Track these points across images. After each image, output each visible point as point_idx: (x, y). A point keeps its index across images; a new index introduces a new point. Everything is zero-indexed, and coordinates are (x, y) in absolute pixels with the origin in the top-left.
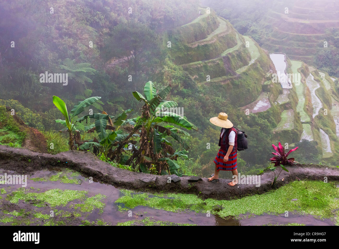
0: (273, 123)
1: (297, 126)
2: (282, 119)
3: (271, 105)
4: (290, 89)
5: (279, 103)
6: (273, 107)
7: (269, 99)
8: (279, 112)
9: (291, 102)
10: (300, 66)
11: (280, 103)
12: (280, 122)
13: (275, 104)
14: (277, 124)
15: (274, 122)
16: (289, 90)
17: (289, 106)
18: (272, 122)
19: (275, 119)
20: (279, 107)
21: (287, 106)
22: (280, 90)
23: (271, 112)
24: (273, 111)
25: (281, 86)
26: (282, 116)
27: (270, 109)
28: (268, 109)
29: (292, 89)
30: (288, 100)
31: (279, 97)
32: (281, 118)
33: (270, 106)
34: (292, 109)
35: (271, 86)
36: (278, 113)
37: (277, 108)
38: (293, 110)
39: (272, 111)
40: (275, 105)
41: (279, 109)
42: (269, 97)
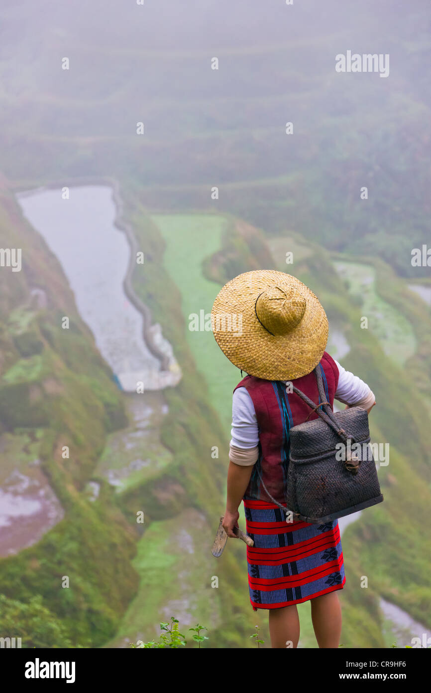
0: (90, 611)
1: (236, 610)
2: (144, 582)
3: (65, 502)
4: (168, 388)
5: (113, 488)
6: (79, 515)
7: (46, 472)
8: (117, 539)
9: (181, 469)
10: (214, 245)
11: (121, 485)
12: (136, 601)
13: (92, 495)
14: (114, 618)
15: (99, 605)
16: (162, 395)
17: (177, 496)
18: (84, 606)
19: (100, 585)
20: (115, 513)
21: (164, 496)
22: (107, 405)
23: (66, 549)
24: (82, 543)
25: (114, 379)
26: (140, 564)
27: (60, 529)
28: (44, 530)
29: (178, 388)
30: (163, 461)
31: (108, 451)
32: (135, 578)
33: (55, 513)
34: (197, 507)
35: (50, 387)
36: (113, 546)
37: (102, 517)
38: (202, 518)
39: (72, 538)
40: (90, 504)
41: (121, 523)
42: (43, 457)
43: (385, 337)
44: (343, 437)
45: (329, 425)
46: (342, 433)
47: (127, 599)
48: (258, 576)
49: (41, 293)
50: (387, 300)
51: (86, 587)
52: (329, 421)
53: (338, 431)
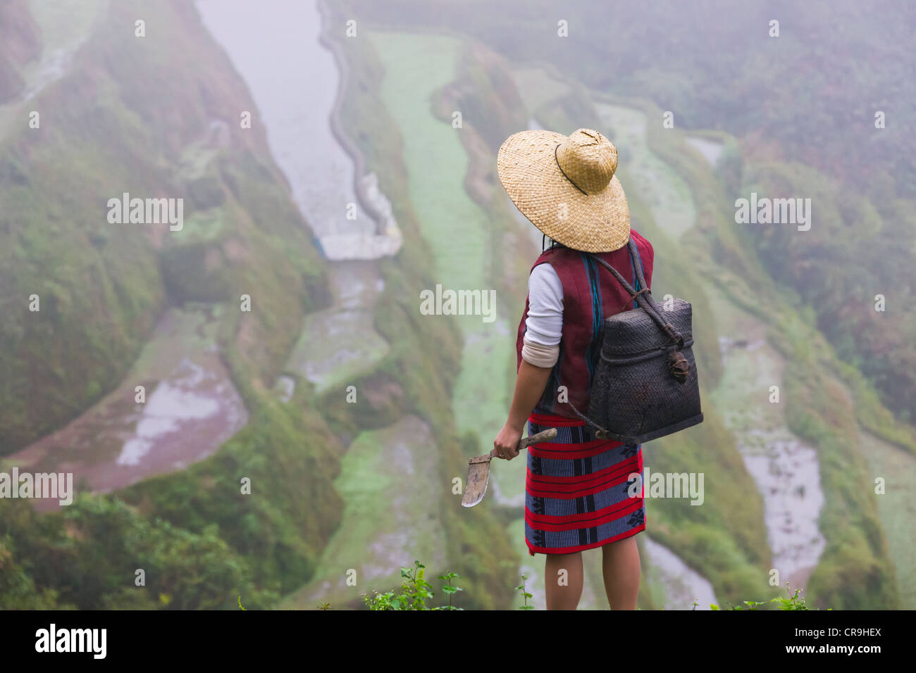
0: (280, 547)
1: (467, 549)
2: (350, 509)
3: (249, 403)
4: (385, 258)
5: (311, 386)
6: (267, 419)
7: (225, 362)
8: (315, 453)
9: (400, 363)
10: (445, 74)
11: (323, 381)
12: (339, 535)
13: (283, 393)
14: (311, 555)
15: (292, 538)
16: (378, 266)
17: (394, 398)
18: (272, 539)
19: (292, 512)
20: (313, 418)
21: (378, 399)
22: (306, 277)
23: (250, 464)
24: (272, 457)
25: (315, 243)
26: (345, 486)
27: (243, 438)
28: (223, 438)
29: (397, 259)
30: (376, 353)
31: (306, 337)
32: (338, 504)
33: (237, 417)
34: (418, 414)
35: (233, 250)
36: (311, 462)
37: (297, 423)
38: (425, 427)
39: (258, 450)
40: (282, 406)
41: (320, 432)
42: (222, 343)
43: (657, 203)
44: (671, 333)
45: (652, 317)
46: (670, 328)
47: (327, 530)
48: (543, 512)
49: (225, 126)
50: (662, 157)
51: (275, 514)
52: (653, 312)
53: (664, 325)
